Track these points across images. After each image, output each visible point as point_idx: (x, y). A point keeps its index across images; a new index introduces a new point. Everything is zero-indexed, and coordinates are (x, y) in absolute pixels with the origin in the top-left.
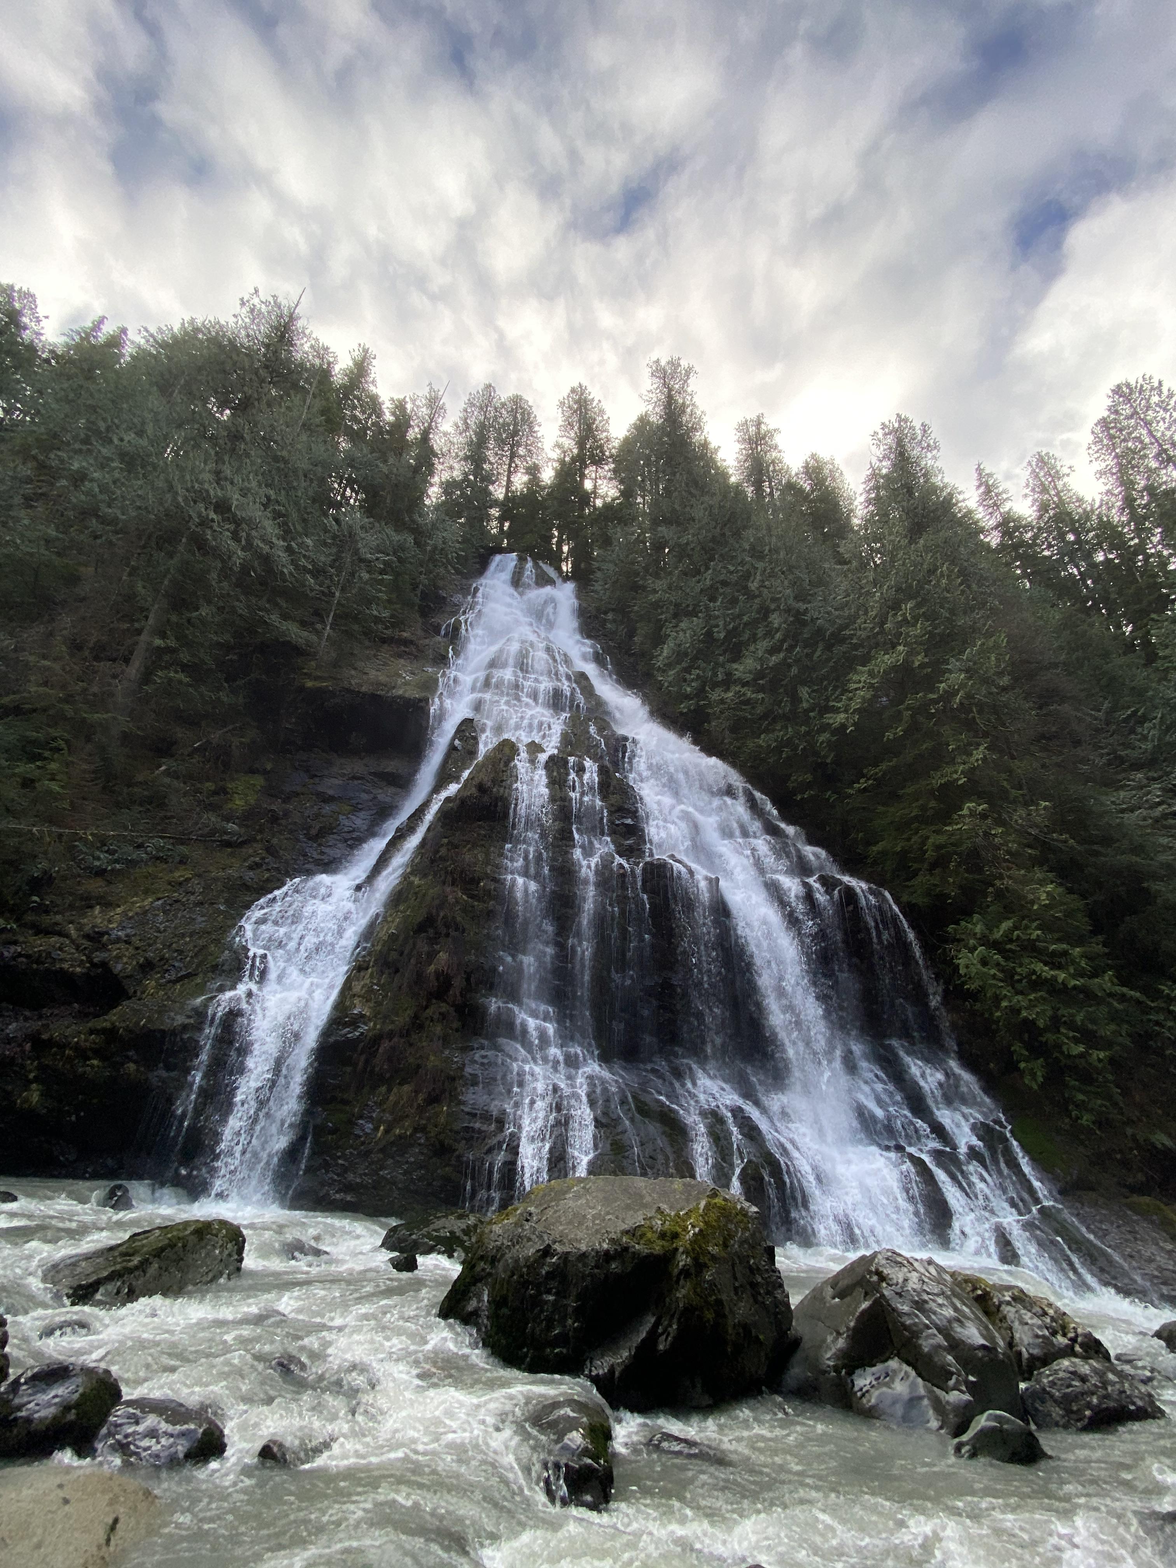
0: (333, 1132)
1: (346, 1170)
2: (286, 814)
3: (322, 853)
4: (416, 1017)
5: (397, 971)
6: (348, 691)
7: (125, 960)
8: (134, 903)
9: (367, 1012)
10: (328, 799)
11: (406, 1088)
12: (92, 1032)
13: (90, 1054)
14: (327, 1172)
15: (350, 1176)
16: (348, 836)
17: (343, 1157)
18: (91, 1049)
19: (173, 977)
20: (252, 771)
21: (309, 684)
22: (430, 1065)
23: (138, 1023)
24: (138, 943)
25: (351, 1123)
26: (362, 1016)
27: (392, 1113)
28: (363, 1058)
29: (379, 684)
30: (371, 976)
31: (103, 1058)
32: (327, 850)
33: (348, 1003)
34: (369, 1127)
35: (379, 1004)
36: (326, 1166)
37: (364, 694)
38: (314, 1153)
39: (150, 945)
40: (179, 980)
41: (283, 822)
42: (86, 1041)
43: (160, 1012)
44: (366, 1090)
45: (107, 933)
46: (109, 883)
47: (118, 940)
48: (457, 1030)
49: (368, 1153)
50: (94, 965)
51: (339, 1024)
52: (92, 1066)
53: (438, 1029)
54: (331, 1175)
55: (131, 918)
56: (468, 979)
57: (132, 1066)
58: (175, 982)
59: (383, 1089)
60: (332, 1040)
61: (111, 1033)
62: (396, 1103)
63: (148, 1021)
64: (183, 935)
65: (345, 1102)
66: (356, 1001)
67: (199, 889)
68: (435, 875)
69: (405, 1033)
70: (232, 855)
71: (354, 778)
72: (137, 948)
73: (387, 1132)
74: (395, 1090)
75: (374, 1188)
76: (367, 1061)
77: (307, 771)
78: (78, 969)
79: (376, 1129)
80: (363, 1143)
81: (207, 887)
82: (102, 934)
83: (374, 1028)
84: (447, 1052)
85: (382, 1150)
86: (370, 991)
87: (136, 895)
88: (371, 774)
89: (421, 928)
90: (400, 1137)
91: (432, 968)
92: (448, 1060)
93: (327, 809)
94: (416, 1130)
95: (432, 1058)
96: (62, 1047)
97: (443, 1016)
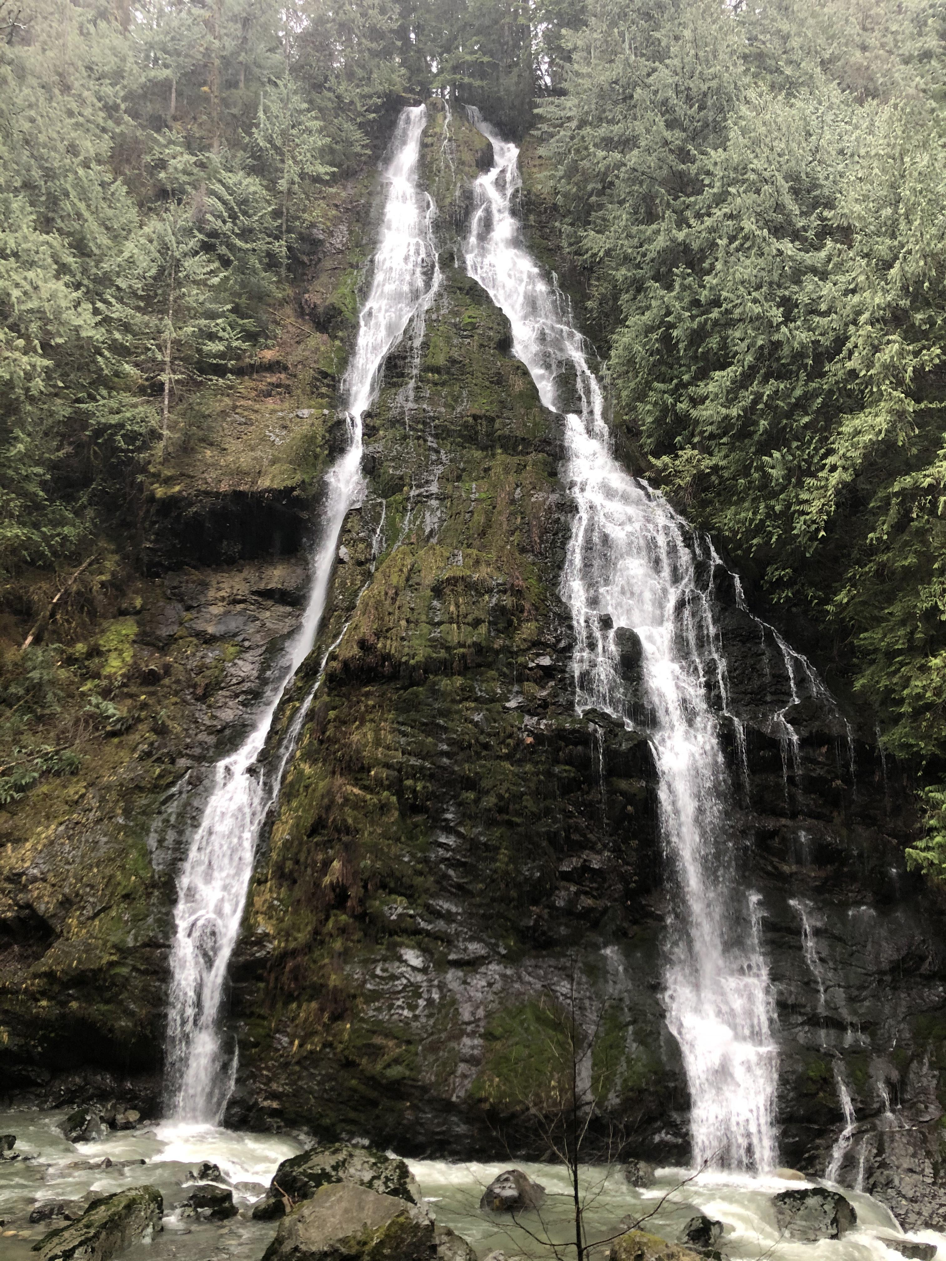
0: (256, 1045)
1: (269, 1080)
2: (167, 669)
3: (214, 717)
4: (316, 932)
5: (295, 882)
6: (207, 493)
7: (46, 899)
8: (39, 834)
9: (270, 930)
10: (209, 640)
11: (314, 1005)
12: (35, 976)
13: (38, 996)
14: (254, 1082)
15: (274, 1086)
16: (238, 689)
17: (267, 1068)
18: (39, 992)
19: (91, 914)
20: (123, 613)
21: (160, 492)
22: (331, 984)
23: (70, 965)
24: (53, 880)
25: (269, 1036)
26: (266, 935)
27: (303, 1029)
28: (273, 976)
29: (241, 473)
30: (271, 891)
31: (50, 999)
32: (218, 713)
33: (252, 921)
34: (285, 1040)
35: (281, 920)
36: (253, 1076)
37: (225, 495)
38: (242, 1066)
39: (64, 880)
40: (96, 915)
41: (166, 681)
42: (32, 985)
43: (86, 951)
44: (279, 1005)
45: (23, 873)
46: (14, 814)
47: (34, 880)
48: (359, 941)
49: (287, 1064)
50: (21, 907)
51: (246, 943)
52: (43, 1008)
53: (338, 945)
54: (258, 1085)
55: (41, 851)
56: (365, 887)
57: (74, 1005)
58: (93, 918)
59: (294, 1005)
60: (241, 959)
61: (50, 975)
62: (306, 1020)
63: (79, 962)
64: (91, 867)
65: (263, 1018)
66: (260, 918)
67: (95, 804)
68: (325, 761)
69: (308, 948)
70: (120, 745)
71: (235, 602)
72: (53, 885)
73: (301, 1046)
74: (304, 1006)
75: (294, 1095)
76: (277, 979)
77: (181, 601)
78: (9, 914)
79: (292, 1043)
80: (282, 1056)
81: (102, 800)
82: (20, 875)
83: (279, 946)
84: (348, 968)
85: (298, 1063)
86: (271, 907)
87: (39, 823)
88: (253, 593)
89: (314, 831)
90: (311, 1052)
91: (327, 880)
92: (349, 978)
93: (211, 656)
94: (324, 1046)
95: (333, 977)
96: (17, 992)
97: (343, 931)
